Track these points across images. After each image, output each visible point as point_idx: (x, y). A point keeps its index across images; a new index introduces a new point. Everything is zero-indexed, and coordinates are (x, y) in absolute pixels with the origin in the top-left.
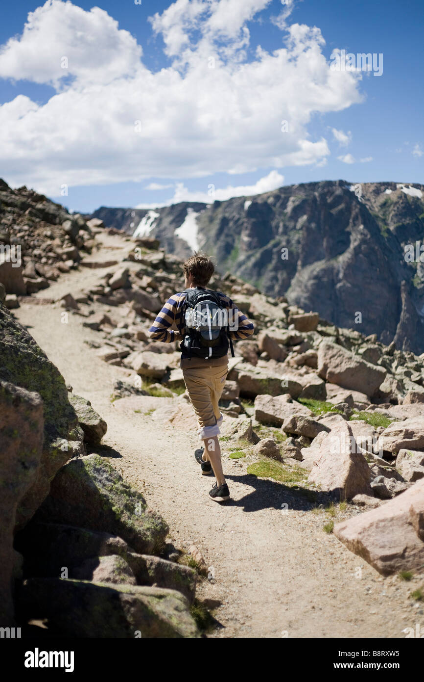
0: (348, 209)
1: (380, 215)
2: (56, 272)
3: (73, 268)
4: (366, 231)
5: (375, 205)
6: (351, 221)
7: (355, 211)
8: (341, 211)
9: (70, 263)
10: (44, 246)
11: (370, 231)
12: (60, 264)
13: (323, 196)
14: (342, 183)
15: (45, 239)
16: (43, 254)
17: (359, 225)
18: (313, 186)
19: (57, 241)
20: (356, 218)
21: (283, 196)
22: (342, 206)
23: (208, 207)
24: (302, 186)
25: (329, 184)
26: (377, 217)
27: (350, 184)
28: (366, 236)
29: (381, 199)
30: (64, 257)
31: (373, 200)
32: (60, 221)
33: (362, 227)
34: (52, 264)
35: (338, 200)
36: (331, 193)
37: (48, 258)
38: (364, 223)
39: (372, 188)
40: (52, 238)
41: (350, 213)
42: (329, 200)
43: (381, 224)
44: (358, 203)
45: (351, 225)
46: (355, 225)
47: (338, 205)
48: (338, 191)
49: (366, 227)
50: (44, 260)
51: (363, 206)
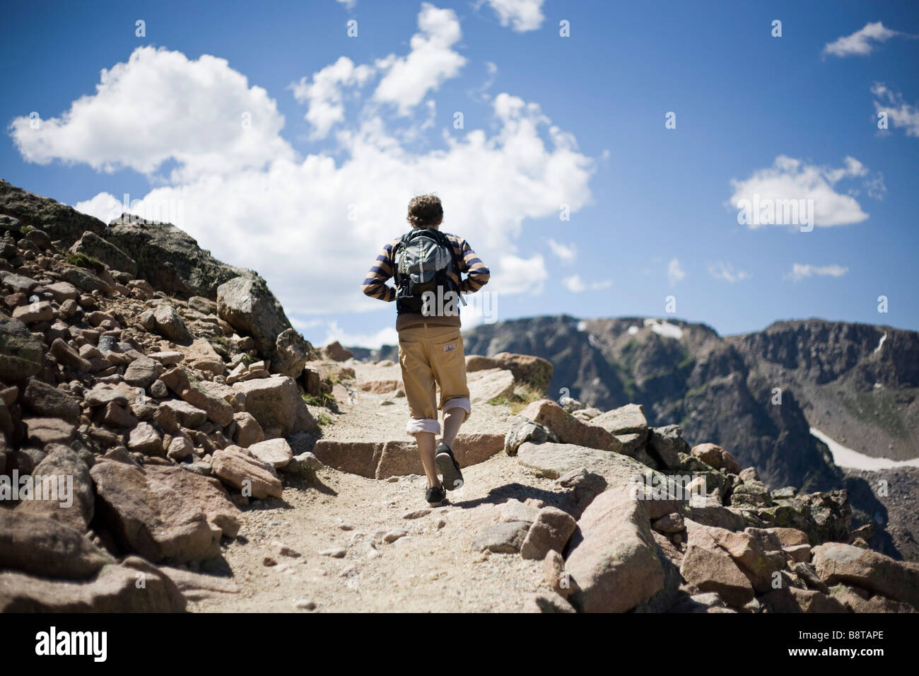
0: (577, 356)
1: (622, 363)
2: (216, 507)
3: (292, 475)
4: (603, 388)
5: (614, 349)
6: (581, 372)
7: (587, 358)
8: (566, 360)
9: (274, 450)
10: (143, 364)
11: (609, 386)
12: (229, 456)
13: (540, 337)
14: (566, 319)
15: (151, 339)
16: (140, 403)
17: (592, 380)
18: (525, 323)
19: (202, 350)
20: (587, 369)
21: (481, 337)
22: (567, 352)
23: (374, 353)
24: (509, 323)
25: (548, 320)
26: (617, 367)
27: (577, 321)
28: (603, 394)
29: (623, 342)
30: (243, 418)
31: (611, 342)
32: (206, 281)
33: (596, 381)
34: (184, 457)
35: (561, 343)
36: (552, 333)
37: (166, 425)
38: (600, 375)
39: (610, 326)
40: (177, 334)
41: (579, 362)
42: (549, 343)
43: (623, 377)
44: (590, 346)
45: (581, 378)
46: (586, 379)
47: (561, 350)
48: (562, 331)
49: (602, 381)
50: (142, 435)
51: (597, 353)
